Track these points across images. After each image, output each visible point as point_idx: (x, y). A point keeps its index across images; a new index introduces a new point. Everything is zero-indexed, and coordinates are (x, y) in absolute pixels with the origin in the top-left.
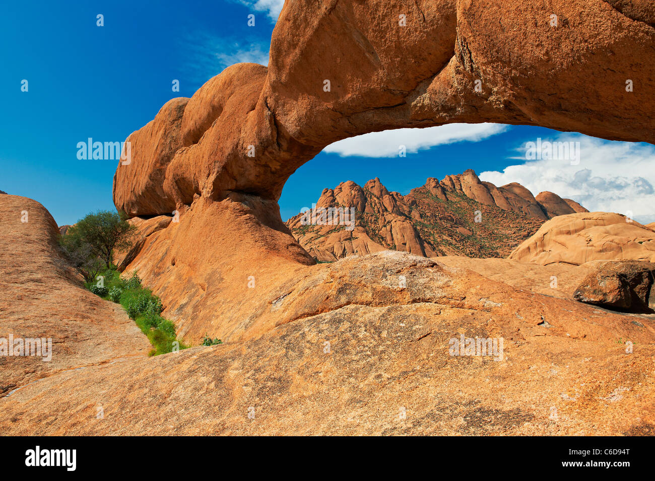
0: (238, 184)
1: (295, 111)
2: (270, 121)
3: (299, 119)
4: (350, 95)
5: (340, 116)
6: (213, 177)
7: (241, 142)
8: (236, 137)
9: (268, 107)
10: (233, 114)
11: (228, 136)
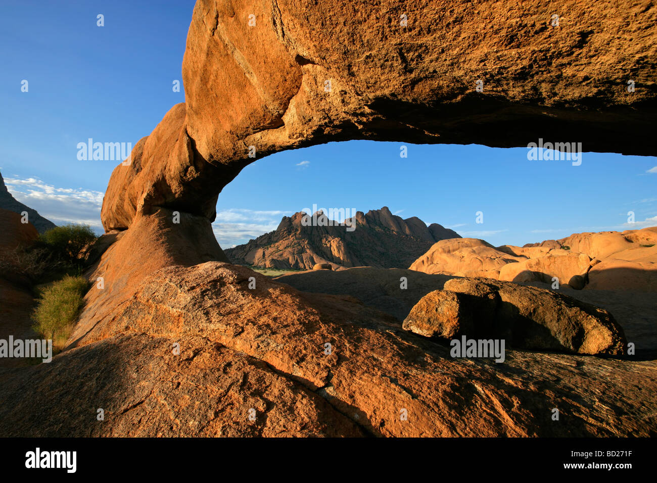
0: (167, 201)
1: (205, 136)
2: (188, 145)
3: (208, 143)
4: (240, 118)
5: (237, 138)
6: (145, 195)
7: (168, 165)
8: (165, 161)
9: (187, 134)
10: (166, 141)
11: (160, 159)
